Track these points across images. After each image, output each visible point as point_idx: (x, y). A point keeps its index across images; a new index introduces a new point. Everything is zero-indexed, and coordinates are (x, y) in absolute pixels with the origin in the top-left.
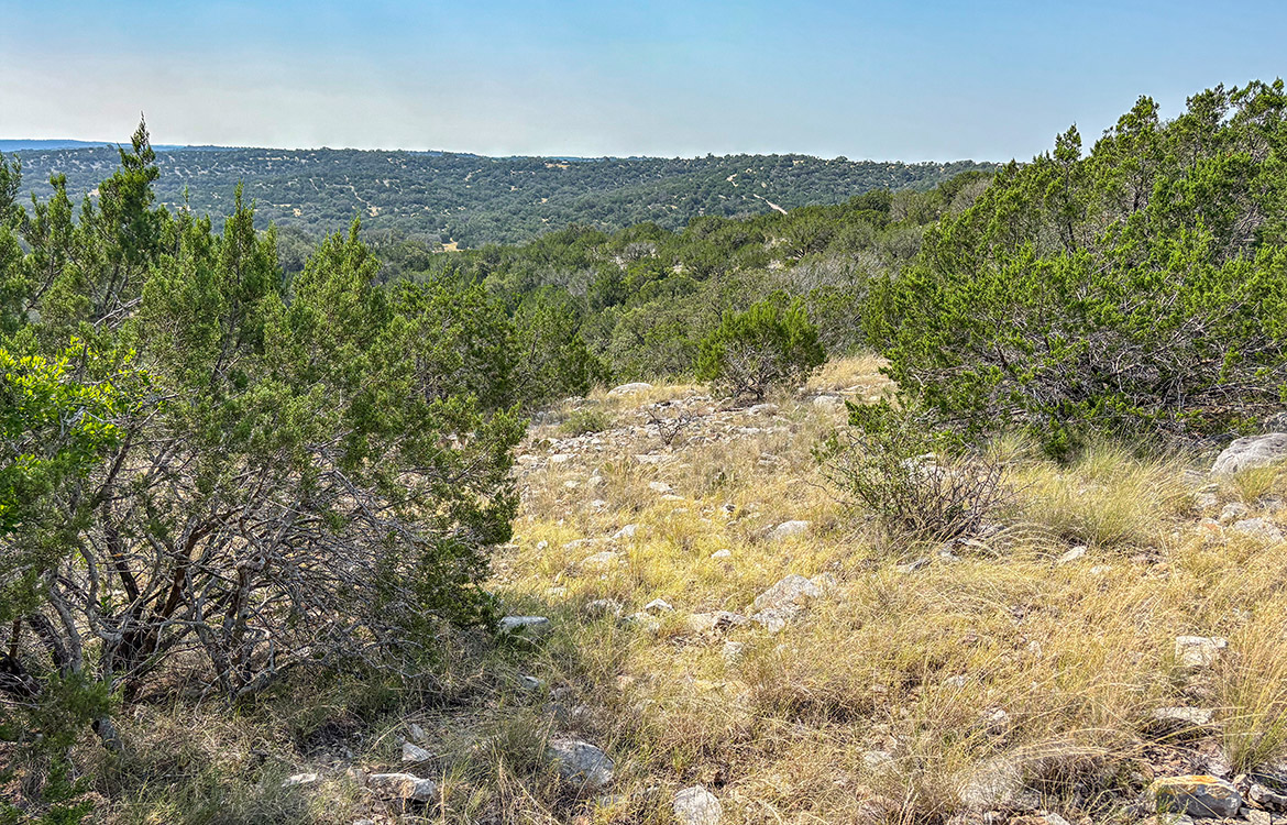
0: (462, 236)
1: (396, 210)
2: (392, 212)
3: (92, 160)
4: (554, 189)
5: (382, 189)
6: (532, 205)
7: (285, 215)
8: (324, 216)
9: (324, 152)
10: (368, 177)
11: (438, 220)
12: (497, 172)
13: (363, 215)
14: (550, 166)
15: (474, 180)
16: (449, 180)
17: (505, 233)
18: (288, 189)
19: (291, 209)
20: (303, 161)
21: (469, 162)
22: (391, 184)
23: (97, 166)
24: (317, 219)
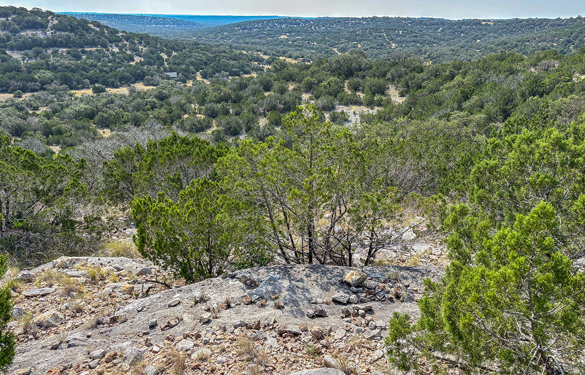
0: (434, 58)
1: (404, 45)
2: (402, 46)
3: (282, 23)
4: (484, 35)
5: (398, 35)
6: (472, 43)
7: (354, 47)
8: (371, 48)
9: (374, 18)
10: (393, 29)
11: (423, 50)
12: (455, 27)
13: (388, 48)
14: (484, 23)
15: (443, 31)
16: (430, 31)
17: (456, 57)
18: (357, 35)
19: (357, 44)
20: (364, 22)
21: (442, 22)
22: (403, 33)
23: (284, 26)
24: (368, 49)
